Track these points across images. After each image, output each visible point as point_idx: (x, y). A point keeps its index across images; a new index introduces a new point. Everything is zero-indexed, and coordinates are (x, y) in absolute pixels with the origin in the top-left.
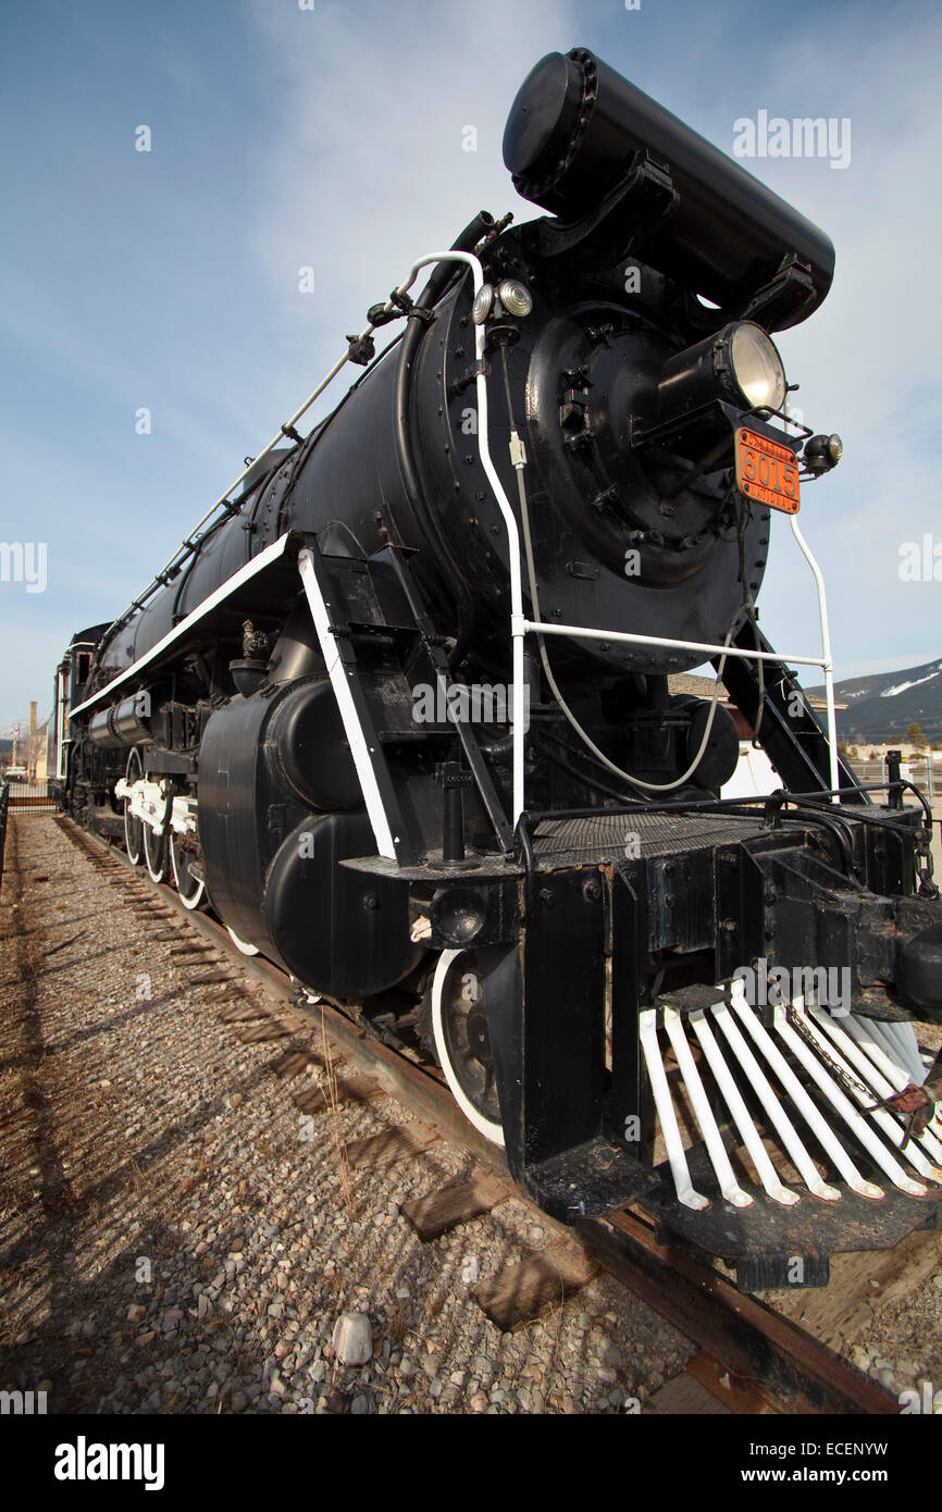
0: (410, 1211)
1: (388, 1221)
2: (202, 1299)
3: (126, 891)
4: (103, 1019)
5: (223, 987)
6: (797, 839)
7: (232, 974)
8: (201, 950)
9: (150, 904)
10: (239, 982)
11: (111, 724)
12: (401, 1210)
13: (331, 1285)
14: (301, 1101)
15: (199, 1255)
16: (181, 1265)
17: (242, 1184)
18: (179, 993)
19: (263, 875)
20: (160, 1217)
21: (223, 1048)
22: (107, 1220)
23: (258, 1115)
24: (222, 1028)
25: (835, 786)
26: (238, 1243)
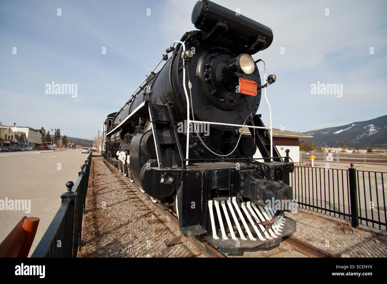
0: (166, 242)
1: (162, 243)
2: (123, 251)
3: (118, 178)
4: (110, 204)
5: (137, 199)
6: (254, 168)
7: (139, 197)
8: (133, 192)
9: (123, 181)
10: (141, 199)
11: (115, 138)
12: (165, 241)
13: (148, 252)
14: (149, 222)
15: (123, 245)
16: (120, 246)
17: (134, 234)
18: (127, 200)
19: (140, 171)
20: (117, 238)
21: (135, 211)
22: (107, 238)
23: (139, 223)
24: (135, 207)
25: (272, 156)
26: (131, 243)
